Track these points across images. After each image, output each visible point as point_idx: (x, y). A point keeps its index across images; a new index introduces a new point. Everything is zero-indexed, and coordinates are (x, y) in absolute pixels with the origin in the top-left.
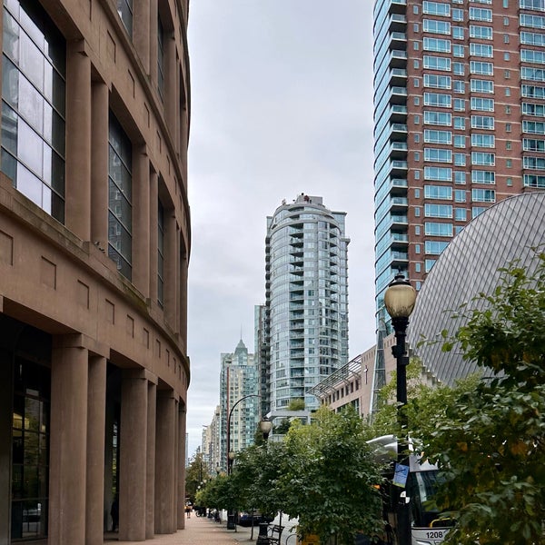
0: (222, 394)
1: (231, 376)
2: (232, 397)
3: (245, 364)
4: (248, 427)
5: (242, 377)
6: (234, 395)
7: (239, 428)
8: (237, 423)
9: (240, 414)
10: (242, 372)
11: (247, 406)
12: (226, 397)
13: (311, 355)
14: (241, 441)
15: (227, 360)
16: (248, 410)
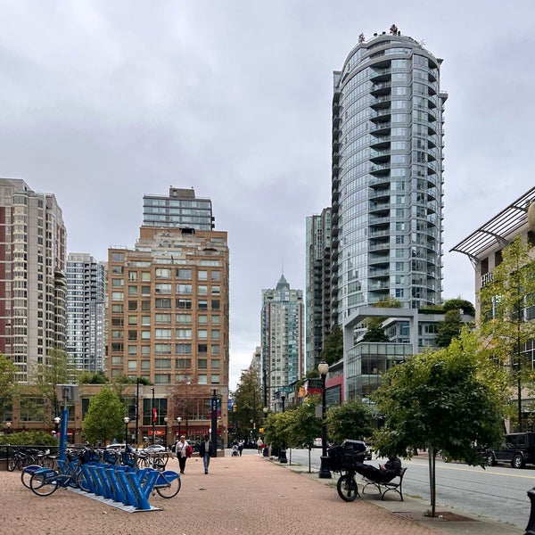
0: (264, 331)
1: (273, 312)
2: (274, 334)
3: (287, 299)
4: (290, 364)
5: (284, 312)
6: (276, 332)
7: (281, 365)
8: (279, 360)
9: (282, 350)
10: (284, 307)
11: (290, 343)
12: (267, 334)
13: (400, 246)
14: (283, 378)
15: (269, 296)
16: (290, 346)
